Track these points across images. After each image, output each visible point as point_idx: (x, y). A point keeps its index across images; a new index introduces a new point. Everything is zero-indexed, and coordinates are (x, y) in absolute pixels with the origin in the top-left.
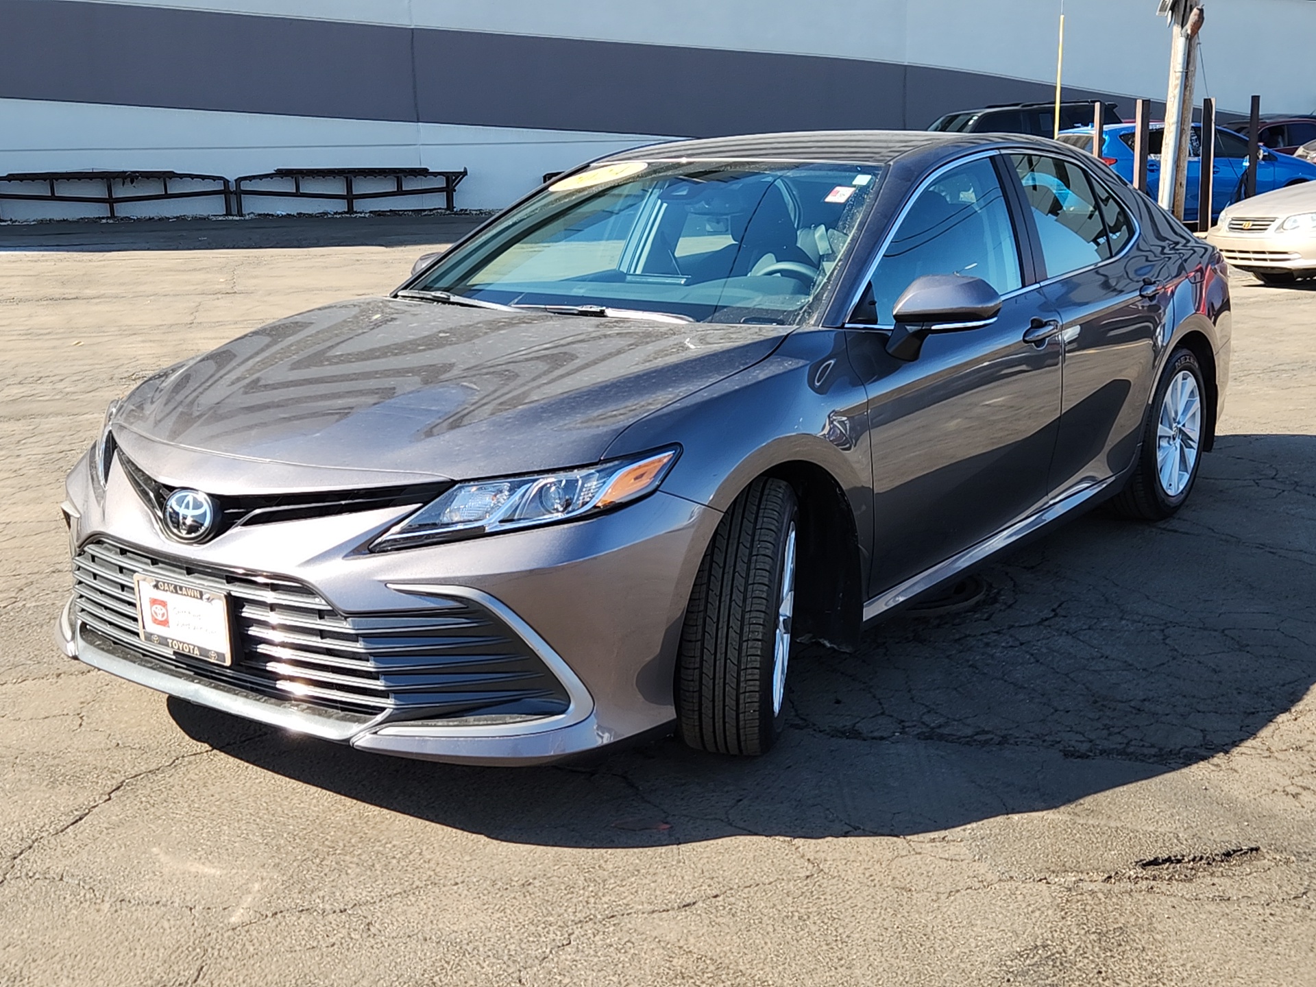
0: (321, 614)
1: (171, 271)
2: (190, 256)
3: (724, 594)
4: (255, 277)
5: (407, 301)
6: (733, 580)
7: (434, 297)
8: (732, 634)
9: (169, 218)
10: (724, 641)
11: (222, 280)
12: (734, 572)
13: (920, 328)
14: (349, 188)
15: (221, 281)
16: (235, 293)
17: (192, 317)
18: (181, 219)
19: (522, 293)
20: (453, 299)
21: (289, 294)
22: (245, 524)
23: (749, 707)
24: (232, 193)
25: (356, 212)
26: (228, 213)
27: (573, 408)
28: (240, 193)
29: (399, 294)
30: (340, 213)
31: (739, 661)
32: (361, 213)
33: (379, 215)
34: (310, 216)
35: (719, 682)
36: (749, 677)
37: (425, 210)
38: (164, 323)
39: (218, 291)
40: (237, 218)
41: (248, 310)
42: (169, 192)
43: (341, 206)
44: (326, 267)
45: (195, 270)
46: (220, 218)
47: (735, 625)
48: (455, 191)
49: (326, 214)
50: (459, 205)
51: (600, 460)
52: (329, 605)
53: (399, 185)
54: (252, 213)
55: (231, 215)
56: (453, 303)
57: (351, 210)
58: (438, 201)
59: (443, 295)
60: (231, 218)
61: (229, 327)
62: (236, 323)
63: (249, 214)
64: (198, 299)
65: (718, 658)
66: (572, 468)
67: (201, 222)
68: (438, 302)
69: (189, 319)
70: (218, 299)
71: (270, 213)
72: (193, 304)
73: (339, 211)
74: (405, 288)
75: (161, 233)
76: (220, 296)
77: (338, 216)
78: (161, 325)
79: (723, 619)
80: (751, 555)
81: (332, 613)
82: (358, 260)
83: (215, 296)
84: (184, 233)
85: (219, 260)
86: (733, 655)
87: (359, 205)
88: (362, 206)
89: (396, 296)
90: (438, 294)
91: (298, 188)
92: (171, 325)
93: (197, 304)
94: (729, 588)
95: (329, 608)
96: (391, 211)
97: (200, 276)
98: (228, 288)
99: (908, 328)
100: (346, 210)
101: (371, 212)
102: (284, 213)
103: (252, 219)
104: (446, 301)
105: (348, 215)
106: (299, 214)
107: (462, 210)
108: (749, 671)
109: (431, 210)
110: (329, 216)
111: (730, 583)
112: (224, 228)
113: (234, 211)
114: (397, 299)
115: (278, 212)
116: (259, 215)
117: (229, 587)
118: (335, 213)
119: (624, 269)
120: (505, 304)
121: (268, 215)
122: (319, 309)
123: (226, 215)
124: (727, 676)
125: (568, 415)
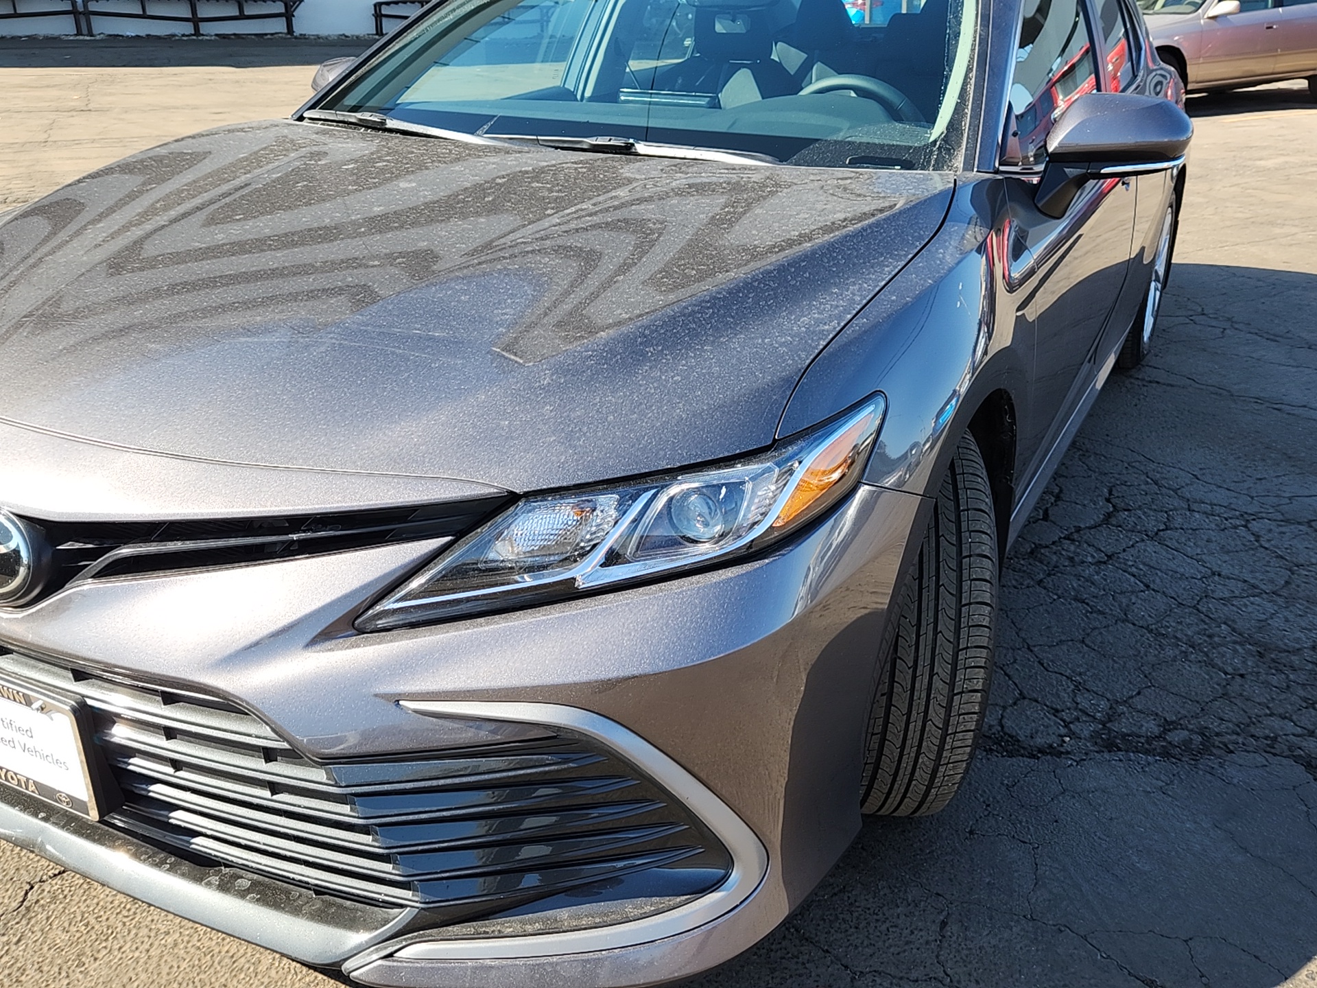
0: (269, 755)
1: (24, 87)
2: (44, 73)
3: (924, 623)
4: (111, 94)
5: (319, 125)
6: (937, 598)
7: (360, 120)
8: (937, 683)
9: (21, 37)
10: (924, 695)
11: (76, 97)
12: (938, 586)
13: (1084, 171)
14: (194, 11)
15: (74, 98)
16: (90, 110)
17: (46, 136)
18: (32, 38)
19: (495, 116)
20: (391, 124)
21: (145, 112)
22: (99, 575)
23: (947, 781)
24: (80, 13)
25: (203, 35)
26: (79, 33)
27: (694, 335)
28: (88, 14)
29: (305, 115)
30: (187, 36)
31: (947, 723)
32: (206, 35)
33: (224, 38)
34: (158, 38)
35: (910, 752)
36: (959, 744)
37: (266, 34)
38: (16, 141)
39: (72, 108)
40: (88, 38)
41: (105, 128)
42: (18, 12)
43: (188, 28)
44: (180, 86)
45: (48, 86)
46: (72, 38)
47: (943, 670)
48: (294, 16)
49: (174, 35)
50: (298, 29)
51: (775, 441)
52: (285, 740)
53: (241, 9)
54: (102, 33)
55: (82, 35)
56: (391, 131)
57: (197, 32)
58: (279, 26)
59: (376, 118)
60: (81, 38)
61: (85, 146)
62: (93, 141)
63: (99, 34)
64: (53, 116)
65: (912, 719)
66: (729, 461)
67: (52, 41)
68: (367, 127)
69: (43, 137)
70: (72, 116)
71: (120, 34)
72: (46, 122)
73: (186, 33)
74: (312, 107)
75: (14, 51)
76: (74, 113)
77: (185, 38)
78: (12, 144)
79: (924, 662)
80: (960, 557)
81: (293, 755)
82: (210, 80)
83: (70, 114)
84: (37, 51)
85: (73, 77)
86: (936, 714)
87: (205, 28)
88: (208, 29)
89: (301, 118)
90: (366, 116)
91: (144, 10)
92: (25, 143)
93: (51, 122)
94: (931, 614)
95: (285, 745)
96: (235, 34)
97: (54, 93)
98: (80, 104)
99: (1066, 170)
100: (193, 32)
101: (216, 35)
102: (133, 34)
103: (102, 40)
104: (380, 127)
105: (194, 37)
106: (148, 35)
107: (301, 35)
108: (960, 736)
109: (272, 34)
110: (177, 38)
111: (932, 604)
112: (75, 47)
113: (85, 31)
114: (304, 123)
115: (128, 34)
116: (110, 35)
117: (81, 688)
118: (183, 35)
119: (570, 86)
120: (472, 132)
121: (118, 35)
122: (193, 137)
123: (76, 35)
124: (924, 744)
125: (689, 347)
